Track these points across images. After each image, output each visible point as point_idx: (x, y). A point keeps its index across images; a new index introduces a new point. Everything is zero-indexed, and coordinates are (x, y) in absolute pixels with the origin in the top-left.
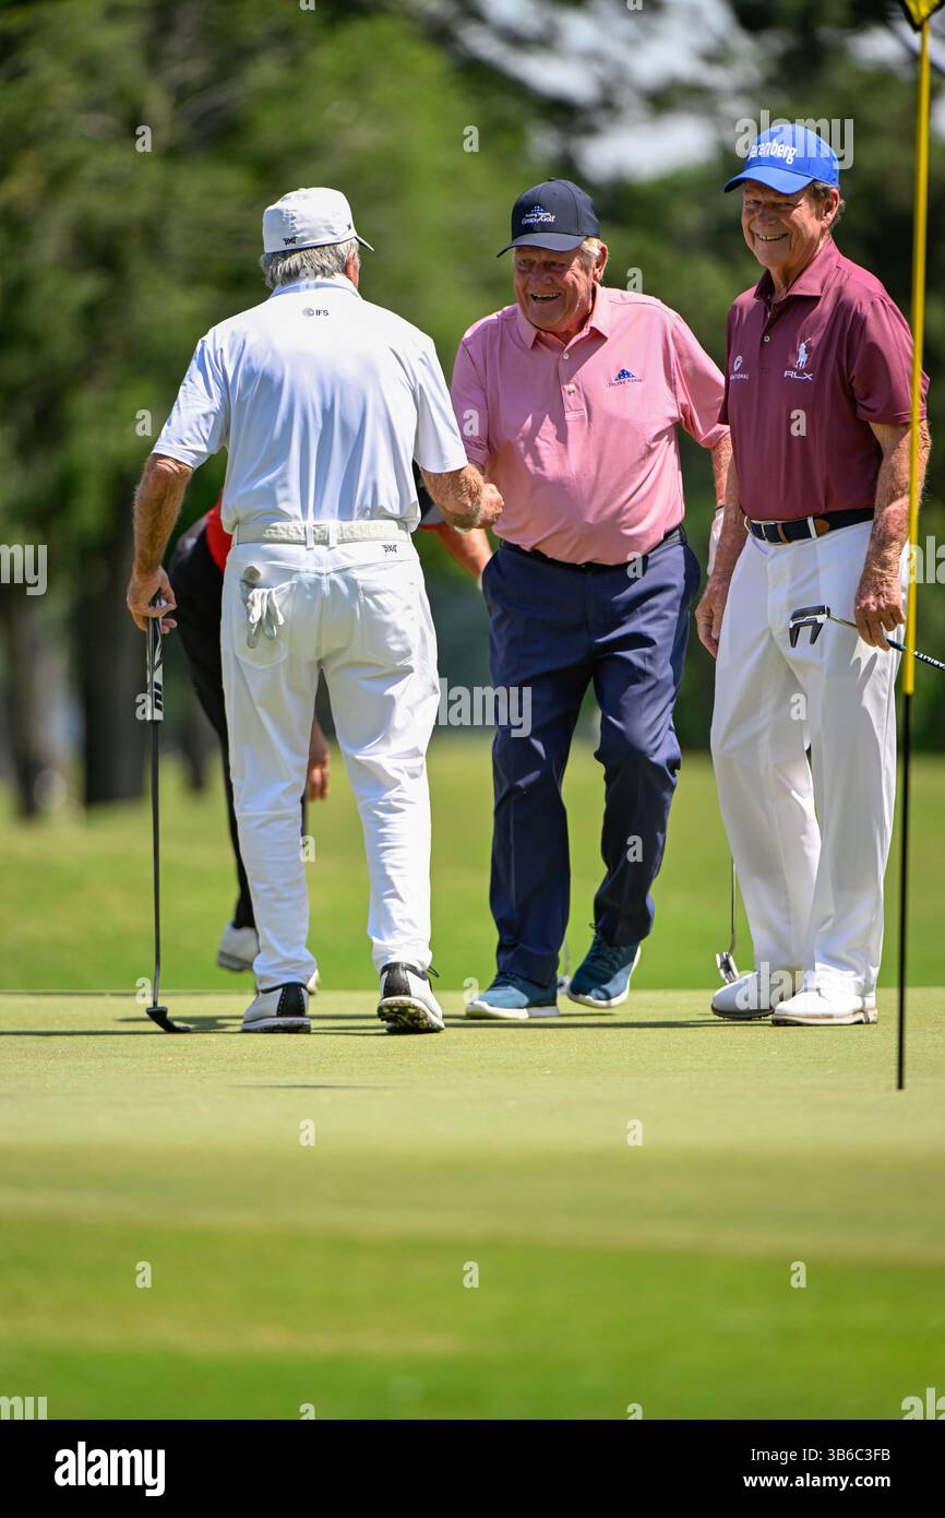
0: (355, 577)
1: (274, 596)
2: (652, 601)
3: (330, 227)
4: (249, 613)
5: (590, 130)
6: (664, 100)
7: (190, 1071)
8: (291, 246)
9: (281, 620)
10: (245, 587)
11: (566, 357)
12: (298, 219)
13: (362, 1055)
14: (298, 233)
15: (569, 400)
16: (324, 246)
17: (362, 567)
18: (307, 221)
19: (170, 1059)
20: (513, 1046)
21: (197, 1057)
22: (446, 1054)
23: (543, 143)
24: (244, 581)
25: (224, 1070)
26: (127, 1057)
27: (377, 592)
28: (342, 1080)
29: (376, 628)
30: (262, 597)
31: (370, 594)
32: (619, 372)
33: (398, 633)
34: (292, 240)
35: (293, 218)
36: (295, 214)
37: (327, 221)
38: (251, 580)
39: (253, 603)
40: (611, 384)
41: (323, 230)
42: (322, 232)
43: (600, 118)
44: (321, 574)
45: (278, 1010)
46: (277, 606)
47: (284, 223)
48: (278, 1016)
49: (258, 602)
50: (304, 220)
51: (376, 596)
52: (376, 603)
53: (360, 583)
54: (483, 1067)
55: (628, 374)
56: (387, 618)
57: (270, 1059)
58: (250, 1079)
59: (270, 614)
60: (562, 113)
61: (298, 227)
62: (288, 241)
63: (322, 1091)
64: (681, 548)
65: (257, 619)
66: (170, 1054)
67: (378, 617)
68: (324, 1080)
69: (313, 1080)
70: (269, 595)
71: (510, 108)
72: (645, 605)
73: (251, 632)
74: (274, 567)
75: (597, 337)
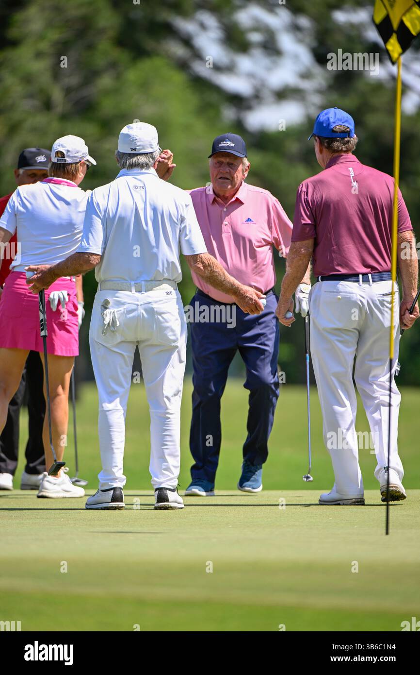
0: (153, 306)
1: (116, 313)
2: (263, 320)
3: (151, 145)
4: (104, 320)
5: (249, 108)
6: (283, 94)
7: (71, 525)
8: (133, 152)
9: (118, 324)
10: (103, 308)
11: (225, 210)
12: (138, 140)
13: (147, 518)
14: (138, 146)
15: (224, 228)
16: (148, 153)
17: (157, 302)
18: (142, 141)
19: (62, 520)
20: (214, 514)
21: (74, 519)
22: (185, 518)
23: (229, 113)
24: (102, 306)
25: (86, 525)
26: (43, 519)
27: (164, 313)
28: (140, 530)
29: (162, 329)
30: (110, 313)
31: (160, 314)
32: (247, 219)
33: (172, 330)
34: (135, 149)
35: (136, 140)
36: (137, 138)
37: (150, 142)
38: (105, 306)
39: (106, 315)
40: (243, 223)
41: (148, 146)
42: (148, 147)
43: (254, 103)
44: (138, 305)
45: (112, 499)
46: (117, 317)
47: (131, 141)
48: (112, 502)
49: (108, 315)
50: (140, 141)
51: (163, 315)
52: (163, 318)
53: (155, 309)
54: (201, 524)
55: (251, 220)
56: (167, 325)
57: (107, 520)
58: (100, 529)
59: (114, 321)
60: (238, 101)
61: (138, 144)
62: (132, 149)
63: (130, 534)
64: (274, 296)
65: (107, 322)
66: (62, 518)
67: (163, 325)
68: (131, 529)
69: (126, 529)
70: (114, 312)
71: (214, 97)
72: (260, 321)
73: (104, 329)
74: (117, 301)
75: (239, 202)
